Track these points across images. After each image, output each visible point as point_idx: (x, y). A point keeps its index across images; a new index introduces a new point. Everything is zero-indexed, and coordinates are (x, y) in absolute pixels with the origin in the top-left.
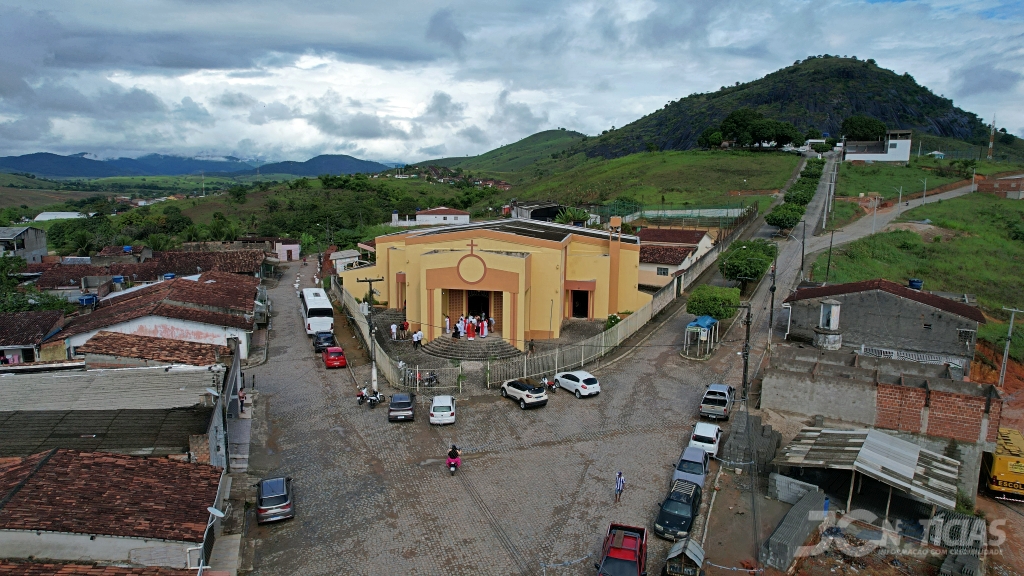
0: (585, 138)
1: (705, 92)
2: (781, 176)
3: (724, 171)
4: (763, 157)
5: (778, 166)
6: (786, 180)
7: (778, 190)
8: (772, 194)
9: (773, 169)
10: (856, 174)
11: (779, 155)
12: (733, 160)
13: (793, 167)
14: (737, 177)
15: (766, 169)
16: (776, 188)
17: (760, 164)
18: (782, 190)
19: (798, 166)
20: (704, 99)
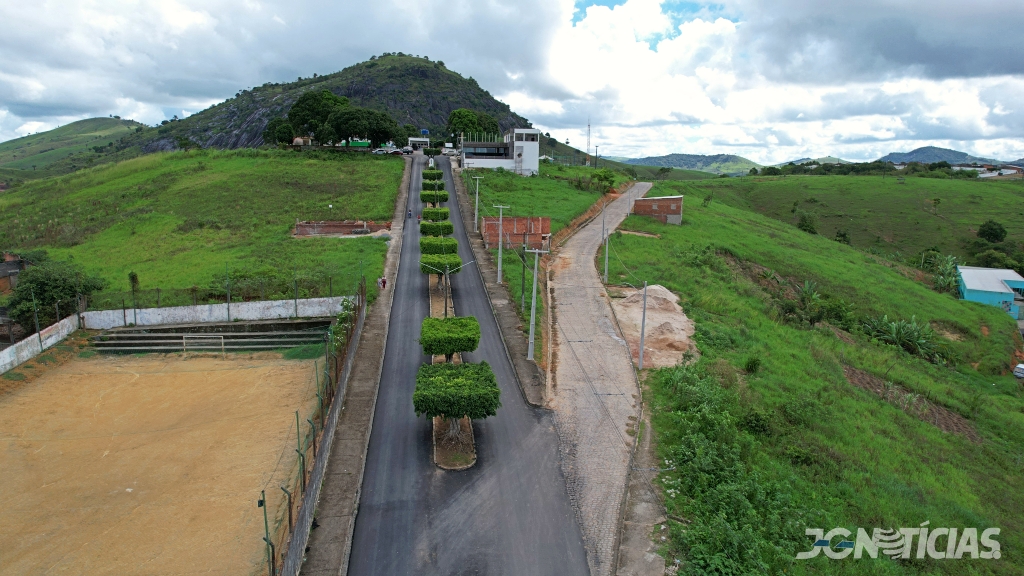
2: (386, 194)
3: (297, 185)
4: (355, 163)
5: (377, 177)
6: (395, 201)
7: (386, 220)
8: (379, 234)
9: (372, 181)
10: (488, 189)
11: (377, 159)
12: (310, 165)
13: (399, 179)
14: (318, 197)
15: (360, 182)
16: (383, 218)
17: (352, 173)
18: (394, 224)
19: (405, 177)
20: (280, 90)
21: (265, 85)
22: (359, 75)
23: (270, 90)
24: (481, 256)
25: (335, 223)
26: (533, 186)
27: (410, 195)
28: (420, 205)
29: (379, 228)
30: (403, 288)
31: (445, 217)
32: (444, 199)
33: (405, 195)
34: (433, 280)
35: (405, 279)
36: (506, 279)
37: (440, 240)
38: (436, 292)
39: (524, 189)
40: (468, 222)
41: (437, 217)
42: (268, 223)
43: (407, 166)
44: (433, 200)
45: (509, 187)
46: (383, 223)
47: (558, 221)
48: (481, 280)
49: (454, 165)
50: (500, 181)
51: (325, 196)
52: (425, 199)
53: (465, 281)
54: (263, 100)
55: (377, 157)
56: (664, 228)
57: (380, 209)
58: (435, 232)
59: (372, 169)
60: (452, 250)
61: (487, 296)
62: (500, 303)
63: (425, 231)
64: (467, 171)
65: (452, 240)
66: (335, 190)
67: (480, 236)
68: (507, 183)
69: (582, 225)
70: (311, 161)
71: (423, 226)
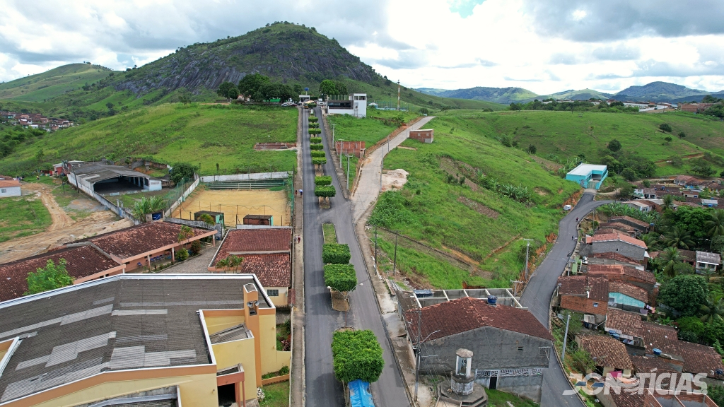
0: (112, 74)
1: (205, 42)
2: (291, 129)
3: (249, 125)
4: (274, 112)
5: (287, 120)
6: (296, 133)
7: (294, 142)
8: (292, 149)
9: (284, 122)
10: (340, 126)
11: (284, 109)
12: (253, 114)
13: (296, 121)
14: (260, 131)
15: (279, 123)
16: (292, 142)
17: (273, 118)
18: (297, 144)
19: (299, 120)
20: (205, 48)
21: (195, 44)
22: (258, 38)
23: (199, 48)
24: (334, 158)
25: (272, 144)
26: (362, 124)
27: (303, 131)
28: (308, 135)
29: (292, 146)
30: (306, 170)
31: (320, 141)
32: (319, 133)
33: (300, 130)
34: (316, 167)
35: (306, 167)
36: (343, 166)
37: (318, 152)
38: (318, 171)
39: (358, 125)
40: (330, 143)
41: (316, 141)
42: (242, 144)
43: (300, 113)
44: (314, 133)
45: (350, 125)
46: (293, 144)
47: (370, 142)
48: (334, 167)
49: (323, 112)
50: (346, 121)
51: (264, 130)
52: (310, 133)
53: (328, 167)
54: (195, 55)
55: (284, 108)
56: (421, 145)
57: (290, 137)
58: (316, 148)
59: (283, 115)
60: (323, 155)
61: (336, 172)
62: (340, 174)
63: (312, 148)
64: (330, 116)
65: (323, 152)
66: (269, 127)
67: (335, 150)
68: (349, 123)
69: (383, 144)
70: (252, 111)
71: (311, 146)
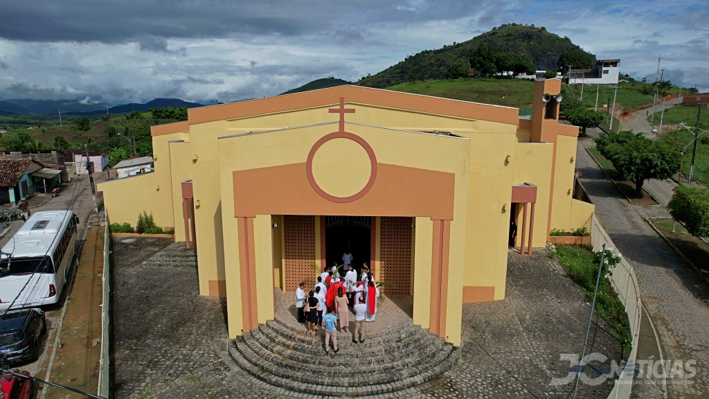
4: (507, 82)
5: (521, 88)
9: (518, 90)
15: (512, 90)
21: (423, 52)
22: (485, 41)
23: (426, 54)
64: (571, 85)
